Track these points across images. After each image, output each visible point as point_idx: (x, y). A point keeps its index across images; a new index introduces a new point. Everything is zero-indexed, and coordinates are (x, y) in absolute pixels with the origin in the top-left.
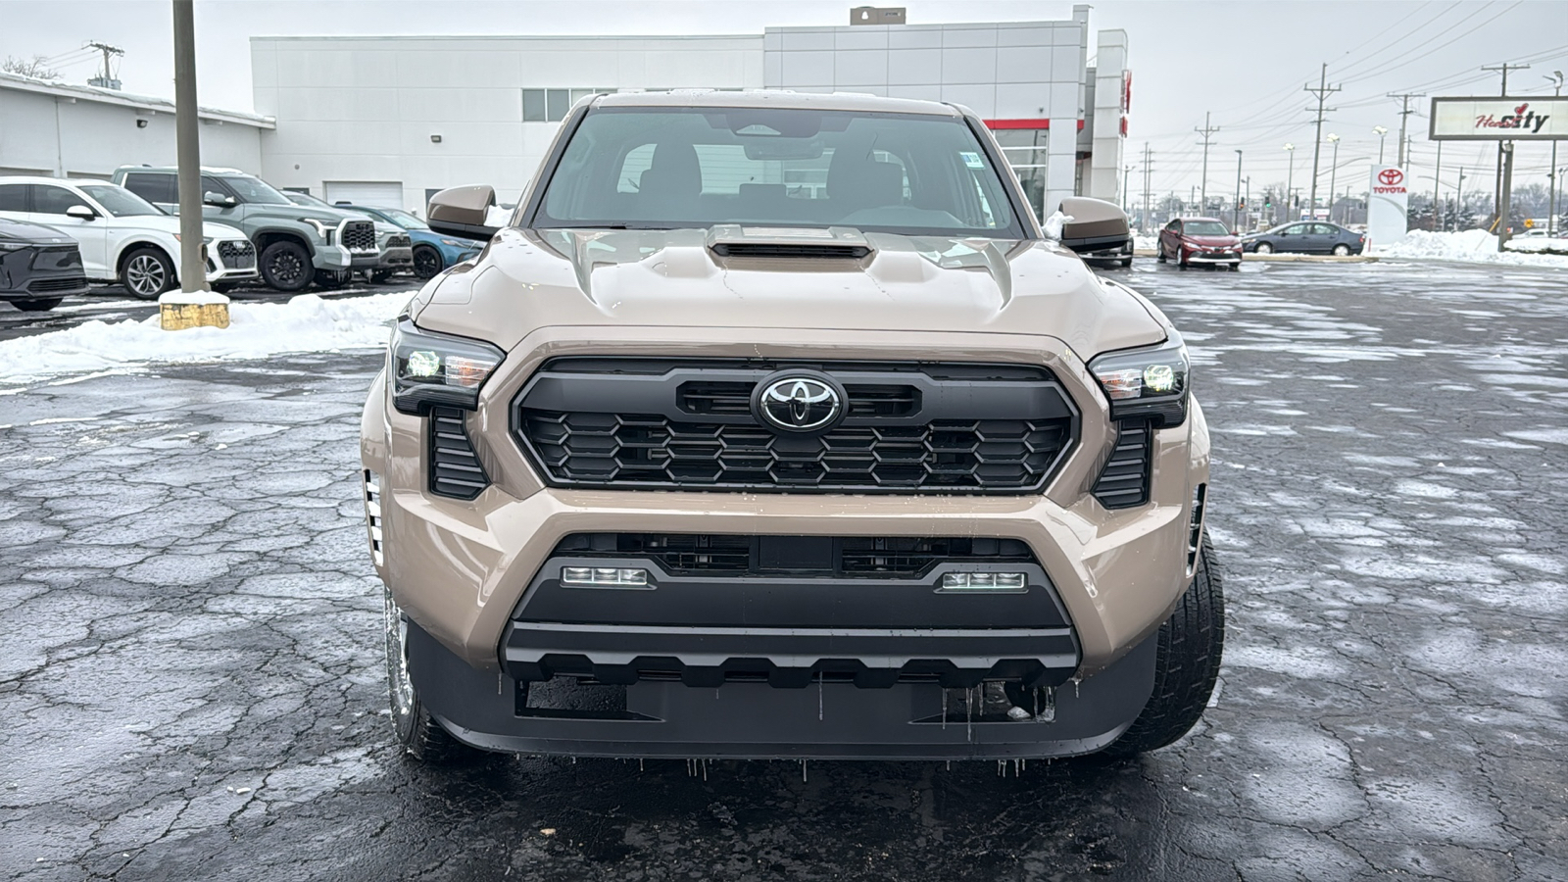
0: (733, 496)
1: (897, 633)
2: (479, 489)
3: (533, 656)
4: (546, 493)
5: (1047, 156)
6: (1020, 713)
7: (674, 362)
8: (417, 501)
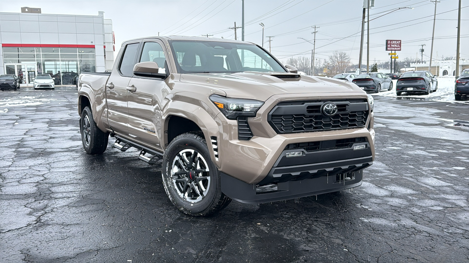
0: (315, 133)
1: (347, 160)
2: (251, 137)
3: (280, 175)
4: (278, 135)
5: (94, 56)
6: (349, 178)
7: (302, 102)
8: (236, 142)
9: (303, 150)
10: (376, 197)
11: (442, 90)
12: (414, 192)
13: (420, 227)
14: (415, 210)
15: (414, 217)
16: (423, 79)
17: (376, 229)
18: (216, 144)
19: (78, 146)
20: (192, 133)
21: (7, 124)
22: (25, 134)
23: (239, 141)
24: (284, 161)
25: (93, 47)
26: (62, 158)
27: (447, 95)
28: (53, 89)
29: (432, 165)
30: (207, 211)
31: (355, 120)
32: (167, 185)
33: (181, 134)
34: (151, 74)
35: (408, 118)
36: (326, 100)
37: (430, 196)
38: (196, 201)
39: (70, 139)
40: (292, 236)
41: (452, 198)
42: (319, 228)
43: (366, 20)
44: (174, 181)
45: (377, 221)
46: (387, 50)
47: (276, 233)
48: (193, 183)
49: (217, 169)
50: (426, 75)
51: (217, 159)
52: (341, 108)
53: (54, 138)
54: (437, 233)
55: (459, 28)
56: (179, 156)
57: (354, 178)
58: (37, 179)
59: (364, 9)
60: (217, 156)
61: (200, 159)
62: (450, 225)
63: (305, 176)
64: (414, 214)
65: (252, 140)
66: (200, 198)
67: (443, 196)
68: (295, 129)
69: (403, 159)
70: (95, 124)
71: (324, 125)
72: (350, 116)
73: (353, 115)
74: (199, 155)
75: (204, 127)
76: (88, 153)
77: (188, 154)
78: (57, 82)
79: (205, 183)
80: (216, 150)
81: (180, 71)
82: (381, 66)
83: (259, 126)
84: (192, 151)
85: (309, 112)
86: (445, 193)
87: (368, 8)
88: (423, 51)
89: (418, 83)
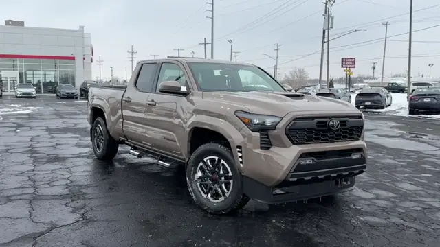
0: (322, 144)
1: (347, 167)
2: (270, 147)
3: (295, 179)
4: (294, 146)
5: (74, 67)
6: (345, 183)
7: (313, 118)
8: (258, 151)
9: (313, 158)
10: (365, 199)
11: (396, 104)
12: (395, 195)
13: (407, 224)
14: (400, 210)
15: (400, 215)
16: (379, 94)
17: (372, 226)
18: (241, 152)
19: (86, 153)
20: (217, 143)
21: (10, 131)
22: (31, 141)
23: (260, 150)
24: (299, 168)
25: (73, 58)
26: (77, 164)
27: (401, 109)
28: (34, 97)
29: (404, 173)
30: (229, 210)
31: (353, 134)
32: (192, 187)
33: (205, 143)
34: (175, 92)
35: (371, 130)
36: (331, 117)
37: (409, 198)
38: (219, 201)
39: (76, 146)
40: (305, 231)
41: (428, 200)
42: (325, 224)
43: (326, 40)
44: (198, 184)
45: (371, 219)
46: (342, 67)
47: (291, 228)
48: (216, 185)
49: (241, 173)
50: (382, 91)
51: (241, 165)
52: (343, 123)
53: (60, 145)
54: (422, 228)
55: (410, 49)
56: (204, 162)
57: (349, 183)
58: (64, 182)
59: (324, 31)
60: (241, 162)
61: (223, 164)
62: (431, 222)
63: (315, 180)
64: (400, 214)
65: (271, 149)
66: (222, 199)
67: (419, 198)
68: (307, 141)
69: (377, 166)
70: (108, 132)
71: (330, 138)
72: (350, 130)
73: (351, 129)
74: (223, 162)
75: (231, 137)
76: (98, 159)
77: (212, 161)
78: (38, 91)
79: (227, 185)
80: (241, 157)
81: (200, 89)
82: (336, 81)
83: (278, 138)
84: (217, 158)
85: (318, 126)
86: (420, 196)
87: (328, 29)
88: (374, 68)
89: (376, 98)
